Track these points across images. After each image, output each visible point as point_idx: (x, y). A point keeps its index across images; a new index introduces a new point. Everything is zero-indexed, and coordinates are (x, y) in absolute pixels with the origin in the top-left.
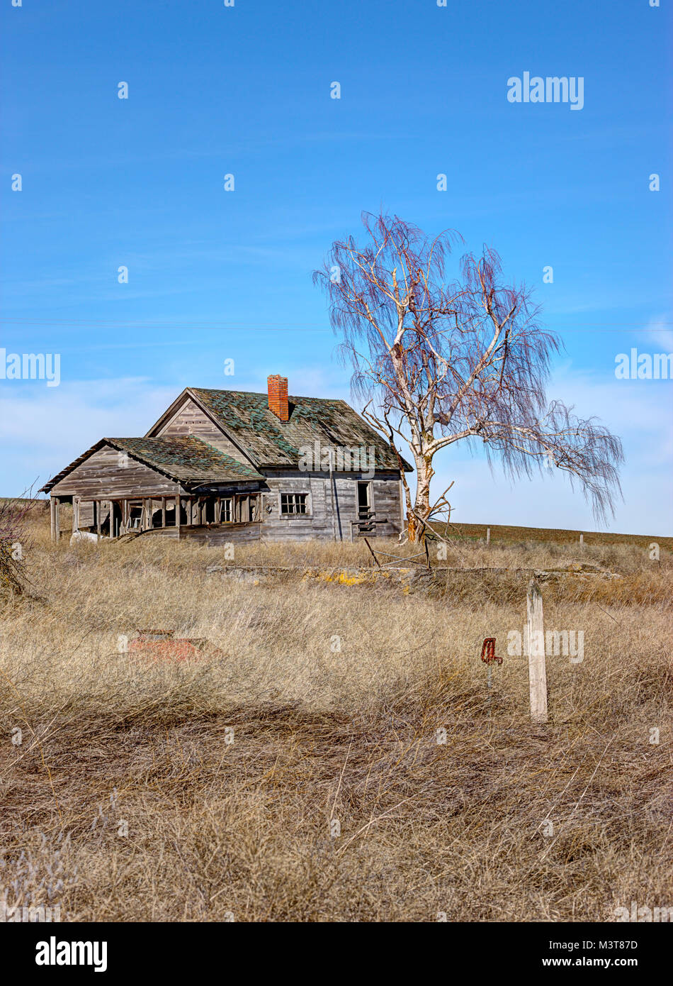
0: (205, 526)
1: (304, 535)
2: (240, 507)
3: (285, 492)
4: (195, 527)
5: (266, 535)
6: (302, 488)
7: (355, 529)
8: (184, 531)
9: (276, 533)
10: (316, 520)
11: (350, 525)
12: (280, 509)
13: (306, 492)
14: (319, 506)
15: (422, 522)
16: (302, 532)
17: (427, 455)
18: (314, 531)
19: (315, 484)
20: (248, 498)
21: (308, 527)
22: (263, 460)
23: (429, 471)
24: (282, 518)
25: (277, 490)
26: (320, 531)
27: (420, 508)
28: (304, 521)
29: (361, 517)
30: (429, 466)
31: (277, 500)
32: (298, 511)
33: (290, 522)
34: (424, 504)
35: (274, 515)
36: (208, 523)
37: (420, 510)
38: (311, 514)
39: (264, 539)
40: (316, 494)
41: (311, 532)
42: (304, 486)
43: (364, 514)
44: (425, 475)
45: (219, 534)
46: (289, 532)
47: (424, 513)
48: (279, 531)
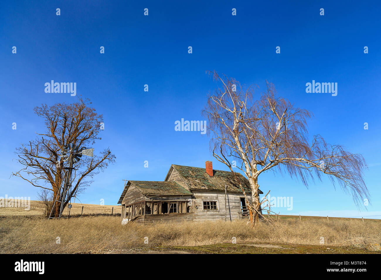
0: (161, 215)
1: (215, 218)
2: (182, 206)
3: (205, 200)
4: (154, 215)
5: (195, 218)
6: (214, 199)
7: (240, 215)
8: (148, 217)
9: (201, 217)
10: (221, 212)
11: (238, 214)
12: (202, 207)
13: (216, 201)
14: (222, 206)
15: (255, 210)
16: (215, 217)
17: (254, 178)
18: (221, 216)
19: (220, 197)
20: (186, 202)
21: (217, 215)
22: (193, 187)
23: (256, 186)
24: (204, 211)
25: (201, 199)
26: (223, 216)
27: (254, 203)
28: (215, 212)
29: (244, 211)
30: (256, 183)
31: (201, 204)
32: (212, 208)
33: (208, 213)
34: (256, 201)
35: (200, 210)
36: (162, 214)
37: (254, 205)
38: (219, 209)
39: (194, 220)
40: (221, 201)
41: (219, 217)
42: (214, 198)
43: (245, 209)
44: (254, 187)
45: (169, 218)
46: (208, 217)
47: (256, 206)
48: (203, 216)
